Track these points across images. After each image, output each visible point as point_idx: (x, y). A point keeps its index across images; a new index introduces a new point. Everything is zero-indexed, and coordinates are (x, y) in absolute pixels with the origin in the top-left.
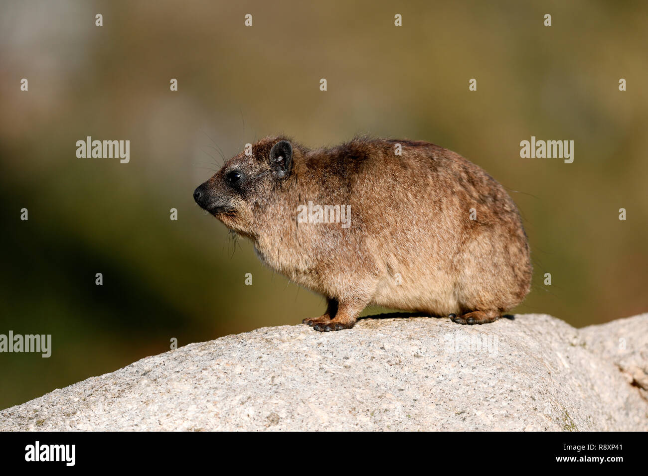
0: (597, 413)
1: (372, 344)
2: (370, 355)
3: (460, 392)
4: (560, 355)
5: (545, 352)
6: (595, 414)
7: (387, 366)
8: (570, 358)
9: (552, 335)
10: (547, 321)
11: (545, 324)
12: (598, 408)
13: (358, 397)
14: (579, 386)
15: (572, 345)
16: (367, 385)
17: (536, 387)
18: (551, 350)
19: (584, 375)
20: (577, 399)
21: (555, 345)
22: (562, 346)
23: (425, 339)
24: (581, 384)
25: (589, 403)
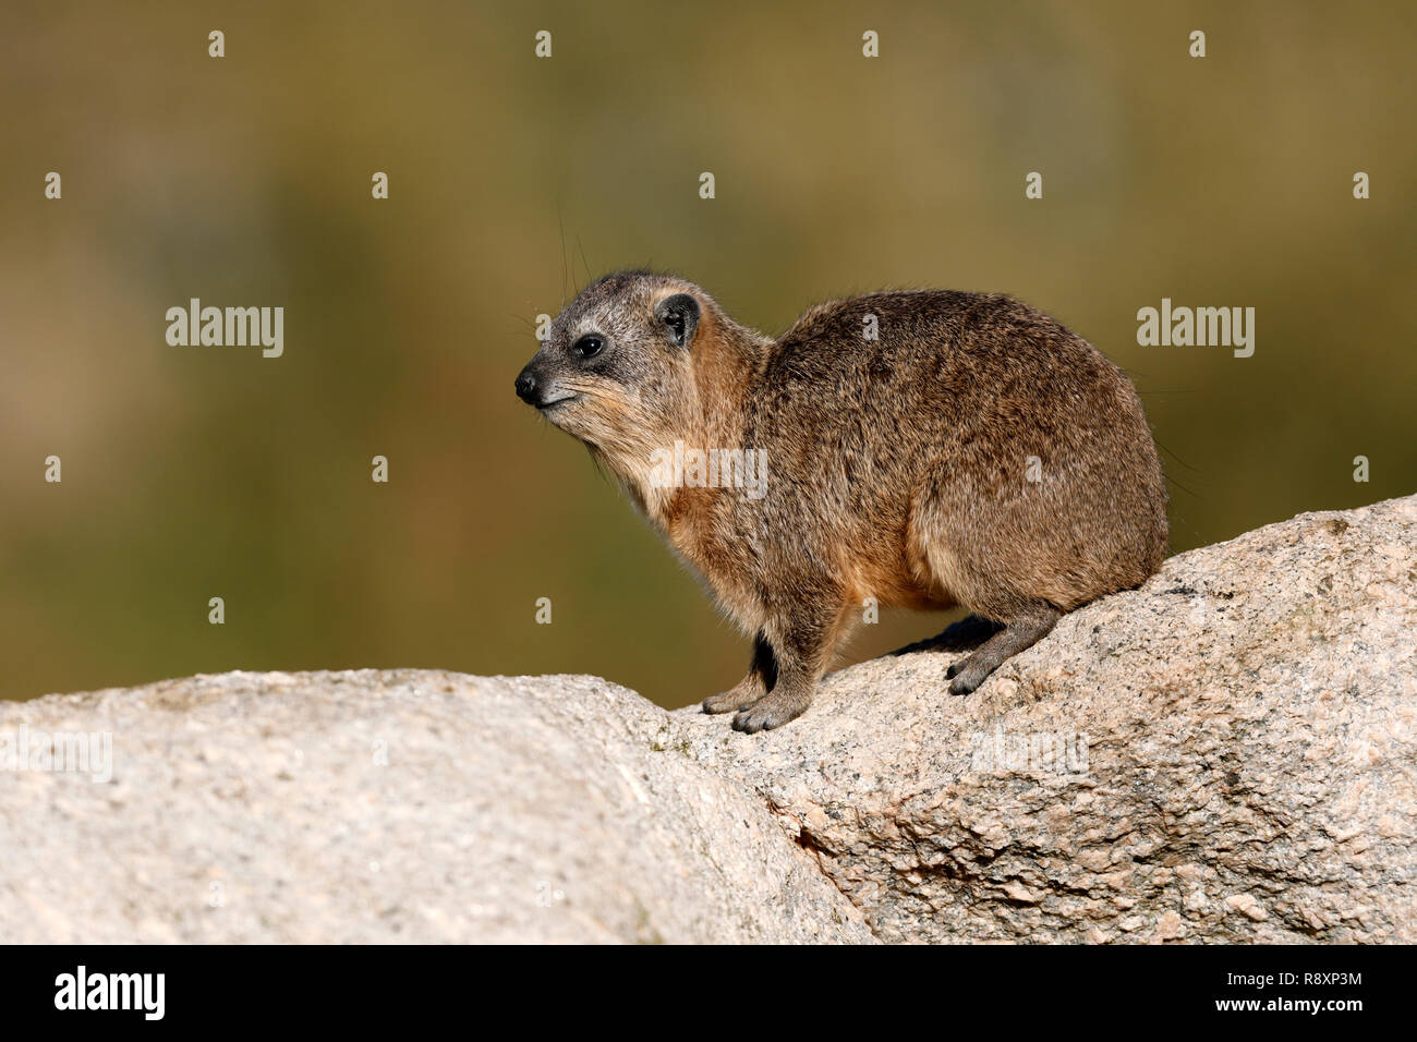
0: (716, 911)
1: (176, 749)
2: (170, 774)
3: (388, 862)
4: (626, 772)
5: (591, 764)
6: (711, 913)
7: (213, 801)
8: (651, 778)
9: (607, 724)
10: (594, 691)
11: (591, 696)
12: (719, 899)
13: (143, 877)
14: (674, 846)
15: (657, 748)
16: (163, 845)
17: (571, 848)
18: (606, 760)
19: (684, 819)
20: (668, 878)
21: (615, 749)
22: (631, 750)
23: (300, 736)
24: (677, 842)
25: (698, 886)
